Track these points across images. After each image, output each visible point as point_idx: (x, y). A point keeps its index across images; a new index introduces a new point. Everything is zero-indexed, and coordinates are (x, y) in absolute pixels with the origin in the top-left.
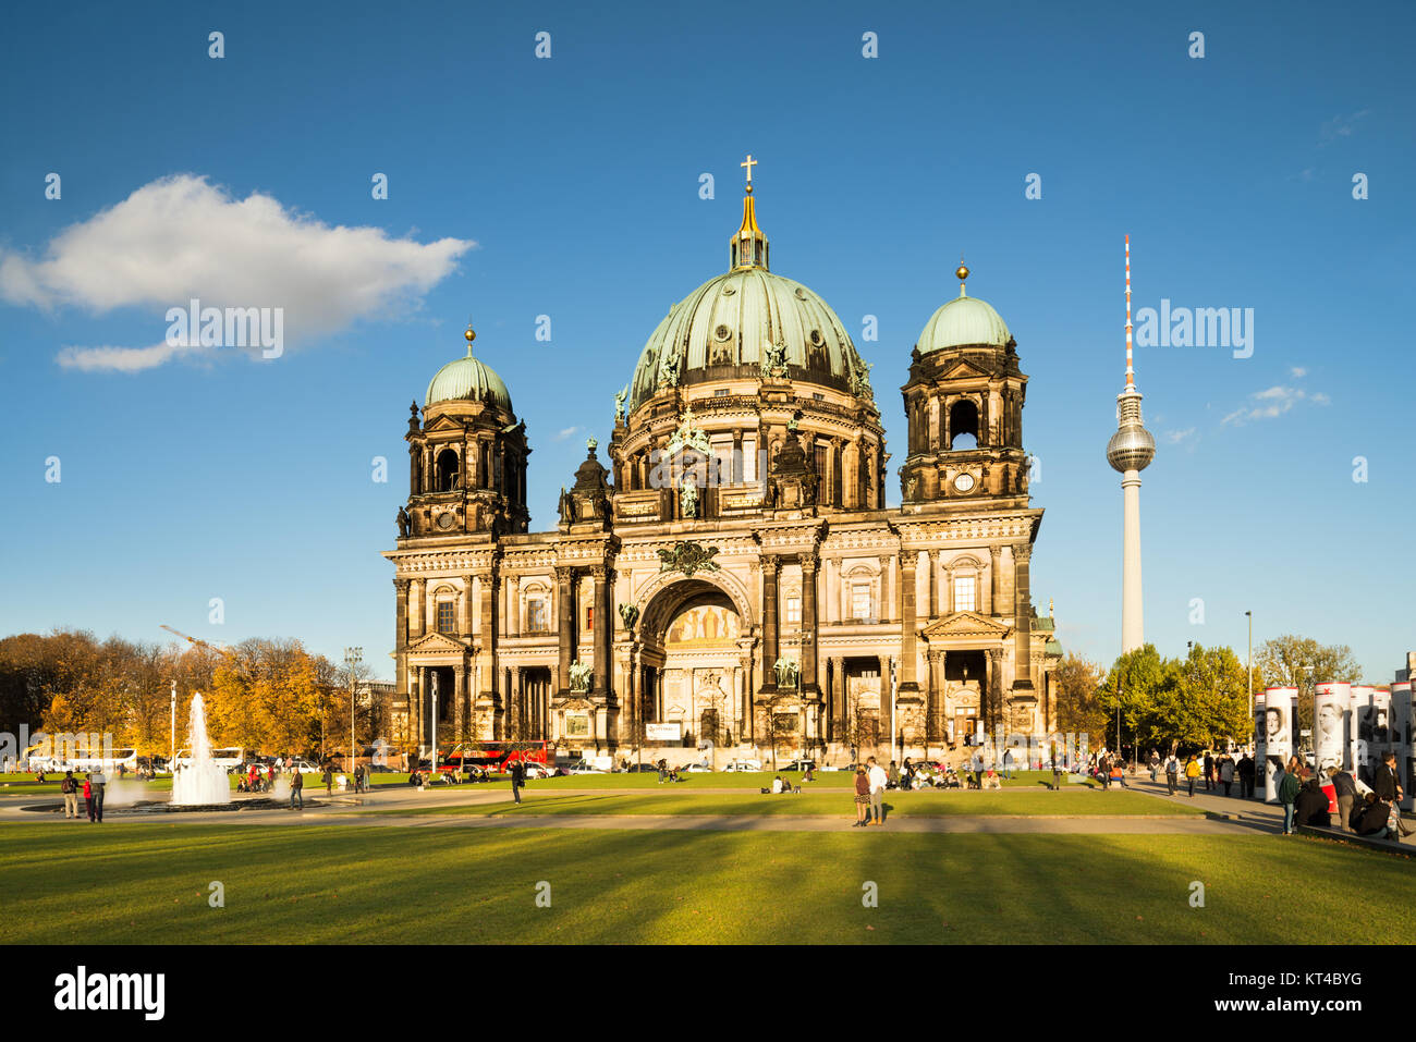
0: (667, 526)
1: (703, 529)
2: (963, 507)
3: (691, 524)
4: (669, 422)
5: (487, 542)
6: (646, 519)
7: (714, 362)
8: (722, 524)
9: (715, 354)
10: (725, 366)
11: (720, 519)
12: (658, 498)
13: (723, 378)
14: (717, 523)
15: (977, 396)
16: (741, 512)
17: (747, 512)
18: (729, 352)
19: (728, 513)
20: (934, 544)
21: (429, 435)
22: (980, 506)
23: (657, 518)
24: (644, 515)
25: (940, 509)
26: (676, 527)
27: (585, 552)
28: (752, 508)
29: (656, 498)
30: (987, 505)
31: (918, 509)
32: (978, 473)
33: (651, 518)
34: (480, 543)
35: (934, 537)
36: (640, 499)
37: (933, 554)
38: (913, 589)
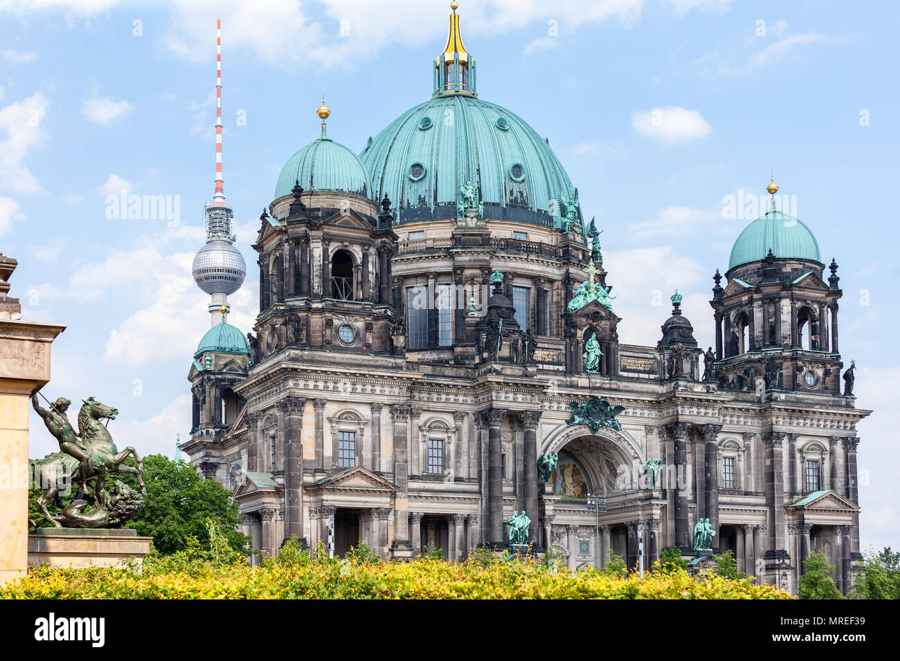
0: (574, 379)
1: (607, 386)
2: (813, 400)
3: (598, 381)
4: (482, 257)
5: (401, 368)
6: (551, 367)
7: (511, 201)
8: (622, 385)
9: (512, 192)
10: (522, 207)
11: (621, 379)
12: (562, 347)
13: (524, 221)
14: (618, 383)
15: (816, 306)
16: (636, 375)
17: (642, 376)
18: (525, 194)
19: (625, 374)
20: (794, 429)
21: (327, 229)
22: (824, 401)
23: (562, 368)
24: (549, 363)
25: (798, 398)
26: (583, 382)
27: (520, 397)
28: (644, 372)
29: (561, 347)
30: (828, 401)
31: (783, 396)
32: (820, 372)
33: (556, 367)
34: (392, 368)
35: (795, 424)
36: (546, 346)
37: (792, 437)
38: (782, 467)
